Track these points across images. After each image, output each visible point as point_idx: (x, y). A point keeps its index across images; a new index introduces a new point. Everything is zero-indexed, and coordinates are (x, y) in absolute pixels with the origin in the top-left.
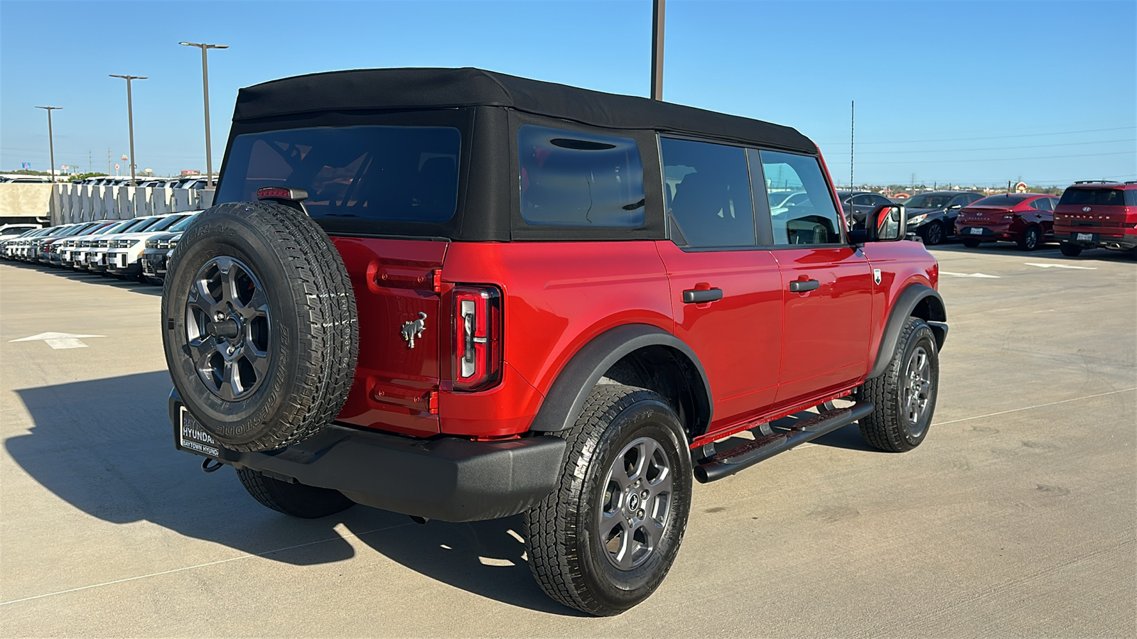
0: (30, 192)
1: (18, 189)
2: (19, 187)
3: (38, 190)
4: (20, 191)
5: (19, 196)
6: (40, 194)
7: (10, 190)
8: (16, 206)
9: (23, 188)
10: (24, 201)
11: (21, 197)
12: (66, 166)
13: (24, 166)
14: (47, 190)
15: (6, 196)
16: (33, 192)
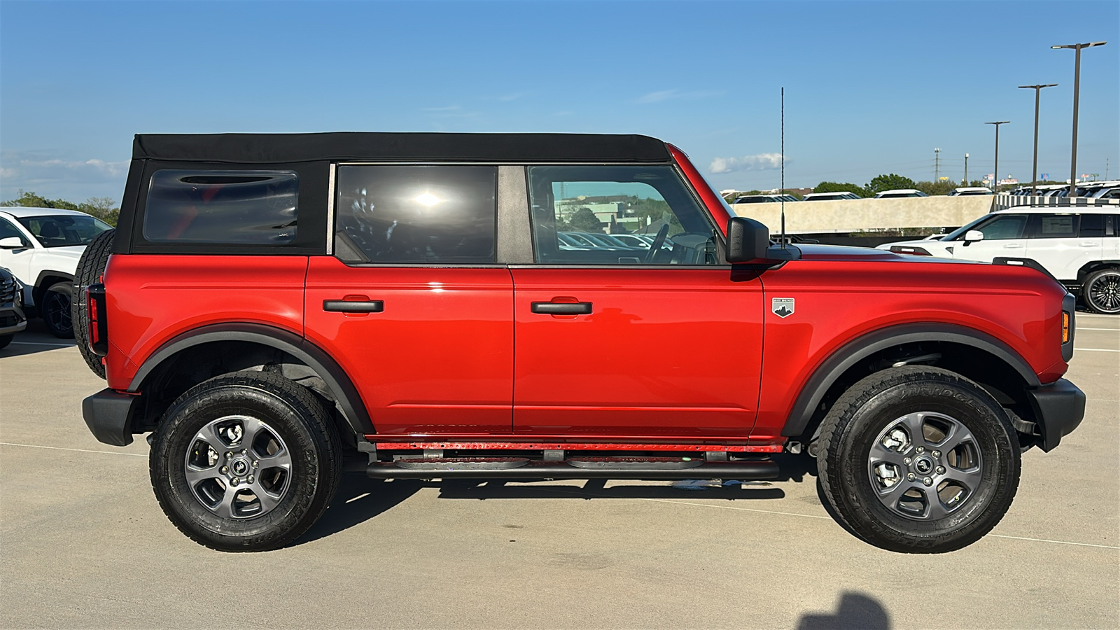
0: (973, 204)
1: (962, 202)
2: (963, 200)
3: (981, 201)
4: (964, 203)
5: (962, 208)
6: (982, 205)
7: (955, 202)
8: (959, 216)
9: (966, 200)
10: (966, 212)
11: (964, 208)
12: (1086, 175)
13: (1042, 177)
14: (989, 201)
15: (951, 208)
16: (975, 204)
